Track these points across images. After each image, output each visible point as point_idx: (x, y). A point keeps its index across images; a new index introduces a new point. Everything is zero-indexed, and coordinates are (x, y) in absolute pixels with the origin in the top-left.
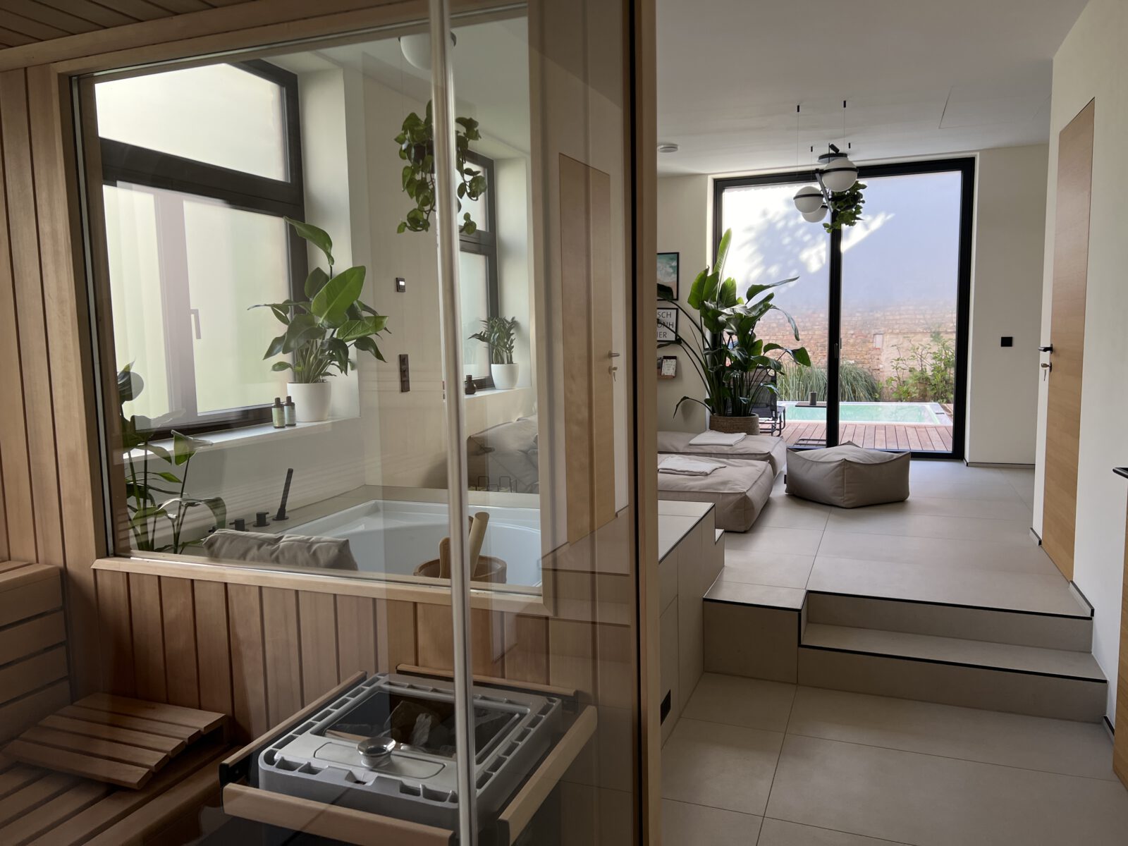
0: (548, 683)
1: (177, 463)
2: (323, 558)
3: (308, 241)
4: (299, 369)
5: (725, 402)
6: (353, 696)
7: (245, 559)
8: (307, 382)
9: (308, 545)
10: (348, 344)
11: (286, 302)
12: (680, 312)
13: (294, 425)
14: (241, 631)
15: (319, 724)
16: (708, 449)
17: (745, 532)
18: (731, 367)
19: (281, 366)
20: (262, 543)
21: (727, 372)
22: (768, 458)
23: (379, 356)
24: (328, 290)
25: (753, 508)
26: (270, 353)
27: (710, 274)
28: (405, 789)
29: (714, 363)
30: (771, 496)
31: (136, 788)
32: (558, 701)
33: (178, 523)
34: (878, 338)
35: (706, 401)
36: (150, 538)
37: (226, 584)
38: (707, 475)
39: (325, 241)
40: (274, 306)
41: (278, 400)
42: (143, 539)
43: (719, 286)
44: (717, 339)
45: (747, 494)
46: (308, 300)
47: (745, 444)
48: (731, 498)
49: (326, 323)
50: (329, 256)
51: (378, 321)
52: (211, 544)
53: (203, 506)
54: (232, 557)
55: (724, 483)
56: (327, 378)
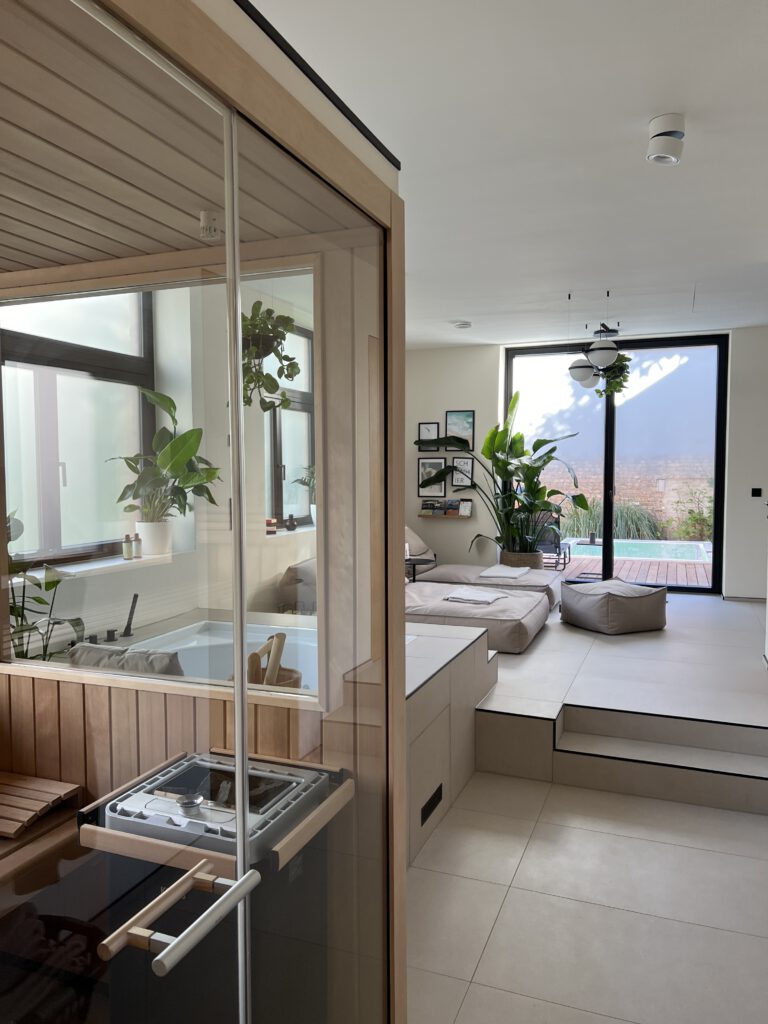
0: (321, 763)
1: (47, 589)
2: (158, 666)
3: (157, 407)
4: (146, 510)
5: (514, 539)
6: (176, 768)
7: (98, 666)
8: (152, 521)
9: (146, 655)
10: (187, 490)
11: (136, 456)
12: (476, 461)
13: (140, 557)
14: (93, 721)
15: (149, 787)
16: (495, 581)
17: (519, 654)
18: (519, 510)
19: (131, 508)
20: (112, 654)
21: (515, 514)
22: (547, 590)
23: (212, 501)
24: (172, 446)
25: (526, 633)
26: (122, 498)
27: (501, 429)
28: (209, 830)
29: (504, 506)
30: (547, 622)
31: (13, 837)
32: (326, 775)
33: (47, 636)
34: (661, 483)
35: (497, 538)
36: (25, 649)
37: (84, 685)
38: (489, 603)
39: (170, 406)
40: (126, 459)
41: (127, 536)
42: (19, 650)
43: (509, 440)
44: (507, 486)
45: (522, 621)
46: (155, 454)
47: (527, 577)
48: (509, 624)
49: (169, 475)
50: (173, 418)
51: (211, 473)
52: (73, 655)
53: (67, 624)
54: (87, 665)
55: (503, 611)
56: (169, 518)
